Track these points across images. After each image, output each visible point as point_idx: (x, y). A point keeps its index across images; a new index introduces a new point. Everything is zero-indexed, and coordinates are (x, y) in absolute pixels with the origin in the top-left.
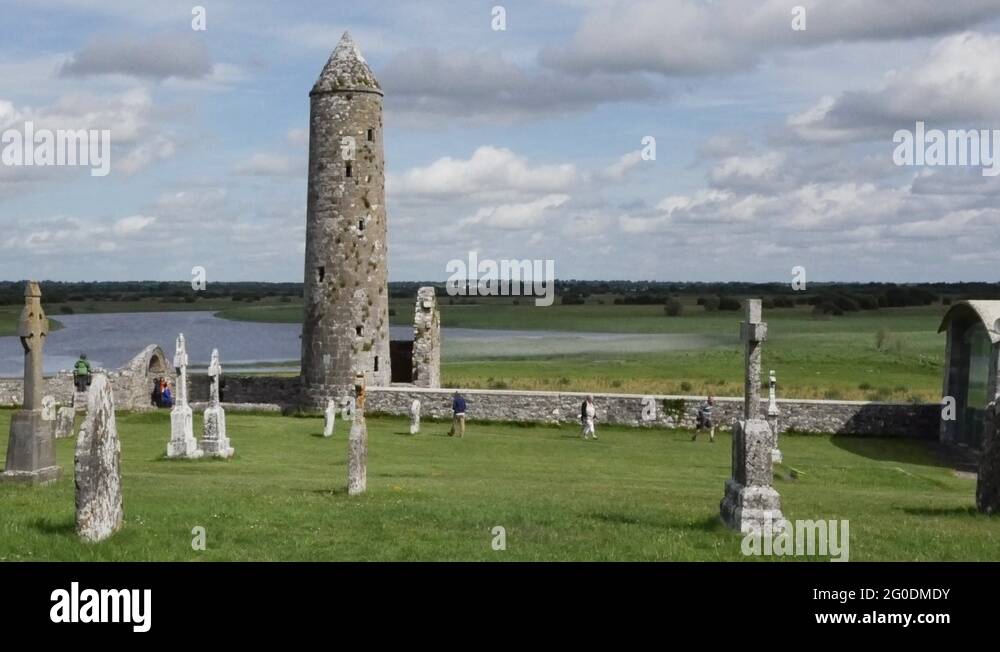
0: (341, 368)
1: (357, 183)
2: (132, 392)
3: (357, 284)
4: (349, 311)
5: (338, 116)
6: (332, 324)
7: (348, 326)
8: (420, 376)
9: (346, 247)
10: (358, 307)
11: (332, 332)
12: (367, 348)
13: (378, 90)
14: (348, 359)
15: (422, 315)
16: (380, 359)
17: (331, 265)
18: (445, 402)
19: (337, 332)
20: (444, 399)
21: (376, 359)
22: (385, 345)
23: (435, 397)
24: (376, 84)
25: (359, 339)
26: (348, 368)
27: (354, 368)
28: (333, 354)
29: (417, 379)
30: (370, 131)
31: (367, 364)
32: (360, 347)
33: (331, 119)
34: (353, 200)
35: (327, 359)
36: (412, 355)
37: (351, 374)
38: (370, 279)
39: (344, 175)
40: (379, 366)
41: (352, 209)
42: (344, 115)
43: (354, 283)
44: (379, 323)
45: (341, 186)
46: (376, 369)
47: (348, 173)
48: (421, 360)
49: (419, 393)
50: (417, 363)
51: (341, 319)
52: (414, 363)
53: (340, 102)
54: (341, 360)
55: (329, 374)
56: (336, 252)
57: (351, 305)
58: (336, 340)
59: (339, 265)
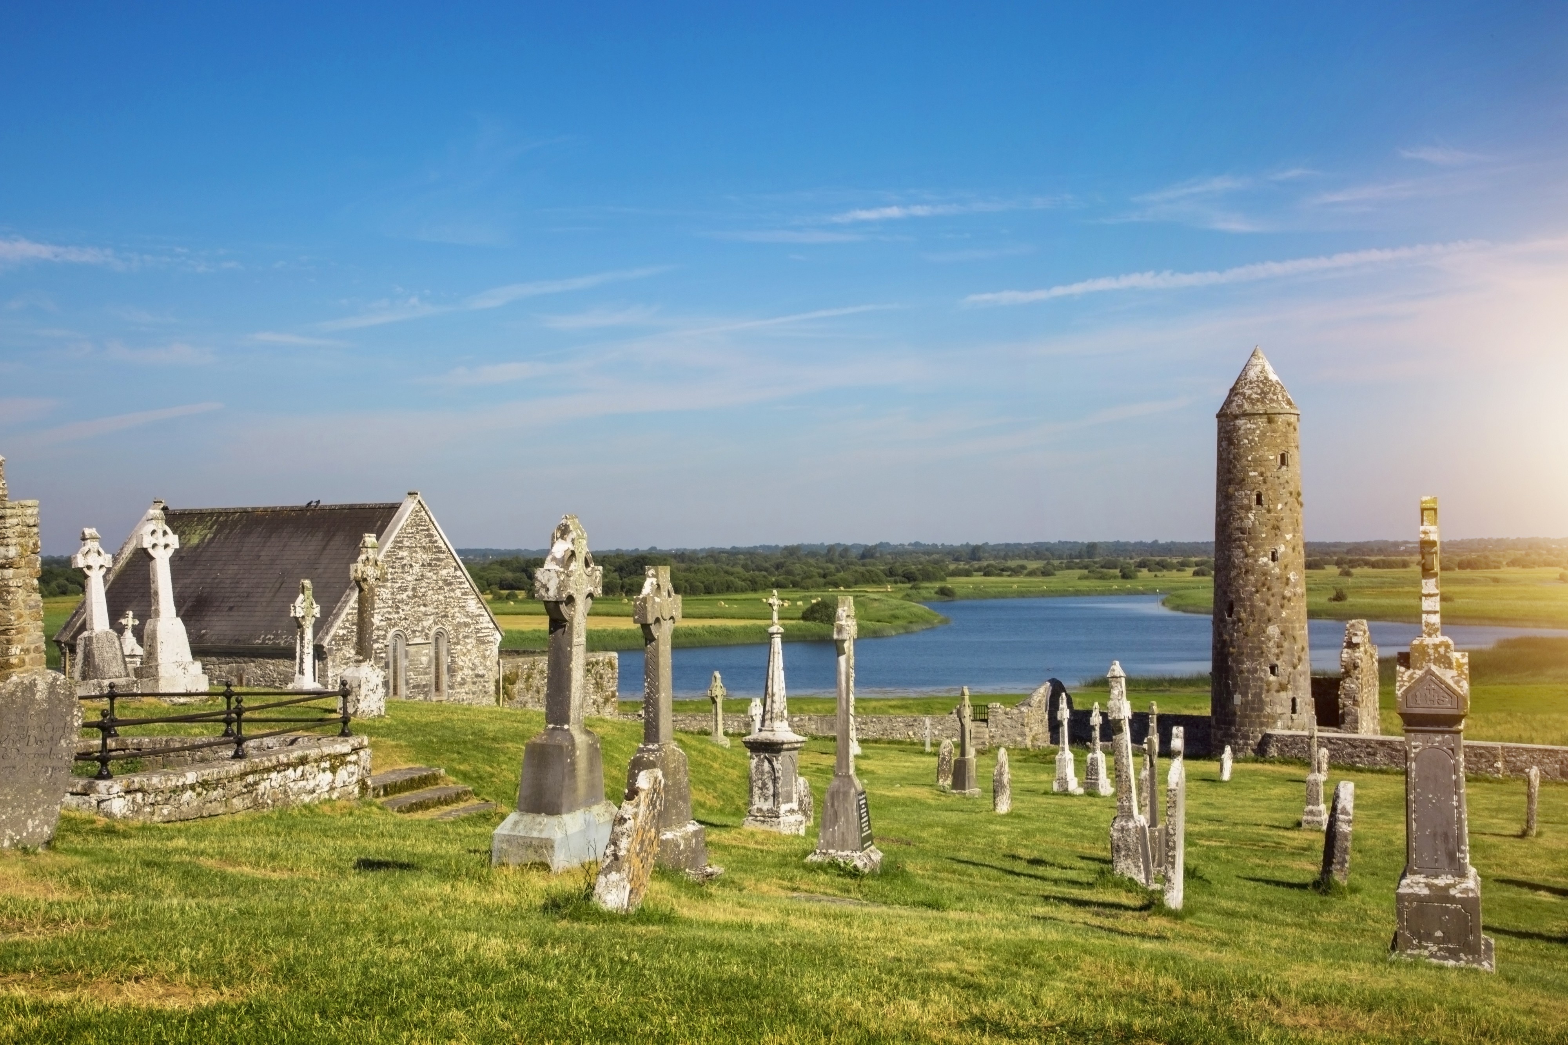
0: (1253, 709)
1: (1269, 511)
2: (1031, 729)
3: (1269, 620)
4: (1261, 648)
5: (1246, 441)
6: (1243, 663)
7: (1260, 664)
8: (1348, 719)
9: (1257, 580)
10: (1271, 644)
11: (1241, 672)
12: (1282, 688)
13: (1292, 411)
14: (1261, 701)
15: (1350, 651)
16: (1298, 701)
17: (1241, 599)
18: (1369, 750)
19: (1248, 671)
20: (1368, 746)
21: (1294, 700)
22: (1305, 685)
23: (1358, 743)
24: (1289, 403)
25: (1272, 678)
26: (1261, 709)
27: (1268, 710)
28: (1244, 694)
29: (1343, 722)
30: (1283, 456)
31: (1282, 705)
32: (1275, 686)
33: (1239, 444)
34: (1265, 529)
35: (1238, 699)
36: (1338, 696)
37: (1265, 716)
38: (1284, 614)
39: (1254, 504)
40: (1298, 708)
41: (1263, 539)
42: (1253, 440)
43: (1266, 618)
44: (1296, 661)
45: (1250, 515)
46: (1294, 711)
47: (1259, 501)
48: (1349, 702)
49: (1340, 739)
50: (1344, 706)
51: (1251, 657)
52: (1341, 706)
53: (1249, 426)
54: (1253, 702)
55: (1240, 717)
56: (1245, 586)
57: (1263, 642)
58: (1248, 679)
59: (1250, 599)
